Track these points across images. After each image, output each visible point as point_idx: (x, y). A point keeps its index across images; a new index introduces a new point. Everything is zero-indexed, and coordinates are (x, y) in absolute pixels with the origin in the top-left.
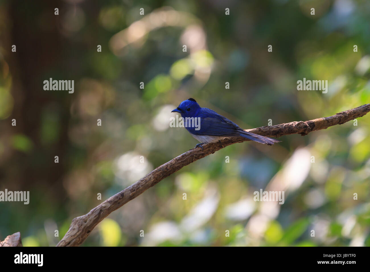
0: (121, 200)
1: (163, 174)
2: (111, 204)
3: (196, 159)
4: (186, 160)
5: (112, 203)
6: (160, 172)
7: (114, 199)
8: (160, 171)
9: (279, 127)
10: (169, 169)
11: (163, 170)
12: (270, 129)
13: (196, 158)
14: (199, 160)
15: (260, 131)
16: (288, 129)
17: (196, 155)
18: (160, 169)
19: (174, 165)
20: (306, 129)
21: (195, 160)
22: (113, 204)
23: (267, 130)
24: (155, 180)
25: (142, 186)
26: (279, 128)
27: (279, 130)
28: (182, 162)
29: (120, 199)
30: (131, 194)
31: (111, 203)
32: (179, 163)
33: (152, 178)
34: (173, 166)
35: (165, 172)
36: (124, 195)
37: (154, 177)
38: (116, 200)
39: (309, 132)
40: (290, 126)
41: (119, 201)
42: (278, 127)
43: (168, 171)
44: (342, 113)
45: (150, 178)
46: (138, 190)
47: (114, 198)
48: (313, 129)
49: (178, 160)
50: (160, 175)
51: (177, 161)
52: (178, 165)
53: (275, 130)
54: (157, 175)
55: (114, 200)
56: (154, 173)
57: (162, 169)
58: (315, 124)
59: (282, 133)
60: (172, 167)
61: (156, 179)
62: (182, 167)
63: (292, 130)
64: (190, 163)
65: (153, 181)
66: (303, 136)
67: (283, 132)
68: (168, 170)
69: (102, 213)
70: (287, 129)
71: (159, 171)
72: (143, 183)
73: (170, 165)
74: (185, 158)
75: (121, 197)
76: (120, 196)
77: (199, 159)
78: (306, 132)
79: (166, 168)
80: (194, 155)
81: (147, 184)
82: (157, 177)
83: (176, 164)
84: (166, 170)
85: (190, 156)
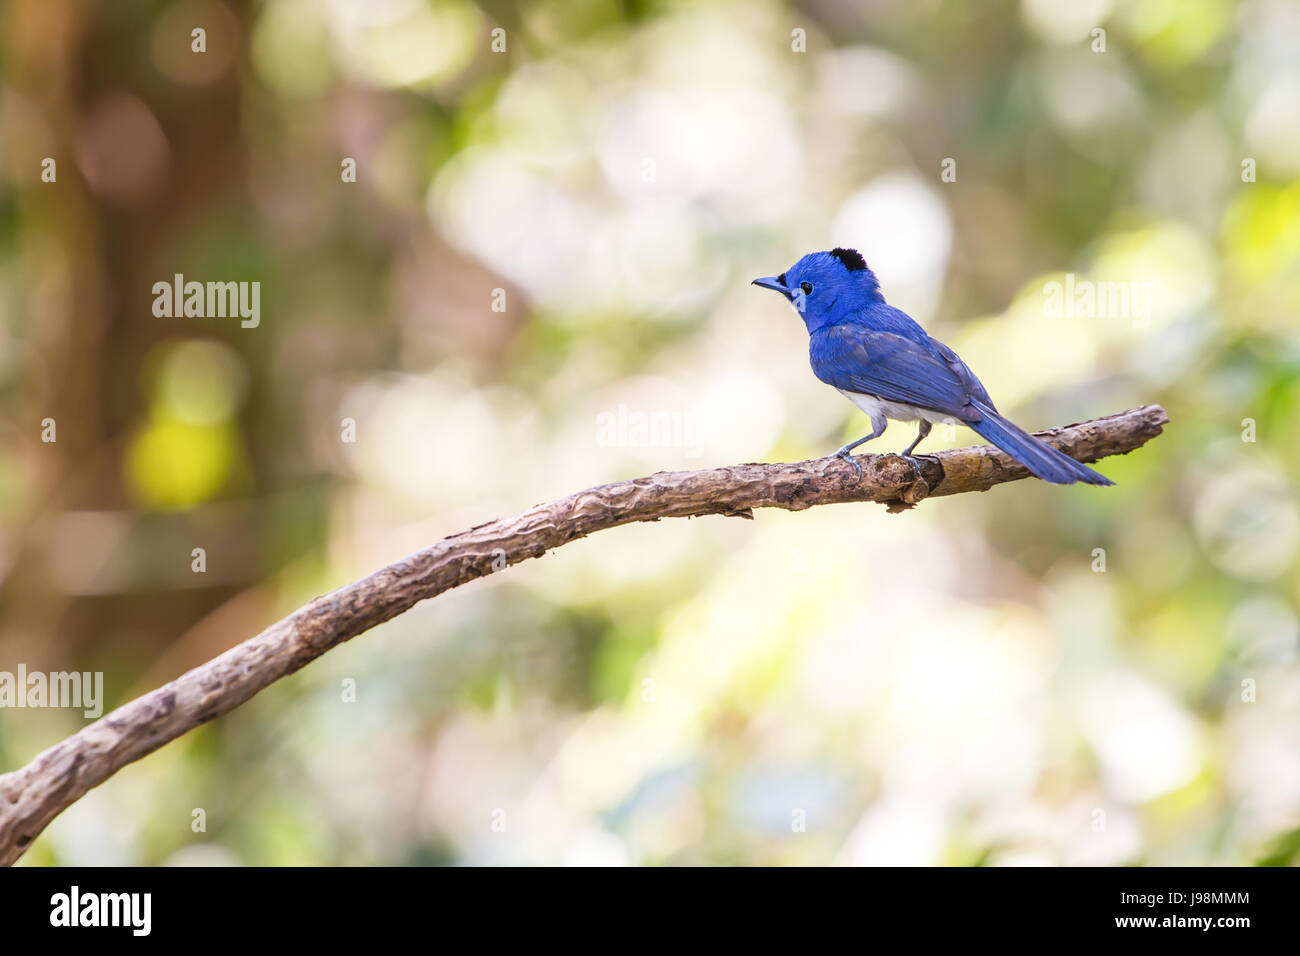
0: (164, 720)
1: (336, 627)
2: (121, 736)
3: (470, 575)
4: (429, 577)
5: (127, 731)
6: (325, 617)
7: (137, 714)
8: (325, 612)
9: (803, 472)
10: (362, 608)
11: (337, 609)
12: (766, 474)
13: (470, 569)
14: (481, 578)
15: (730, 481)
16: (840, 482)
17: (472, 558)
18: (324, 606)
19: (380, 592)
20: (909, 487)
21: (466, 580)
22: (130, 736)
23: (757, 480)
24: (302, 649)
25: (250, 668)
26: (804, 476)
27: (807, 481)
28: (415, 582)
29: (158, 716)
30: (203, 700)
31: (120, 732)
32: (403, 587)
33: (292, 640)
34: (380, 597)
35: (347, 619)
36: (178, 700)
37: (302, 639)
38: (143, 720)
39: (922, 497)
41: (155, 724)
42: (802, 468)
43: (358, 615)
44: (1052, 433)
45: (285, 641)
46: (235, 683)
47: (135, 711)
48: (934, 487)
49: (399, 577)
50: (324, 633)
51: (393, 578)
52: (399, 595)
53: (789, 479)
54: (314, 629)
55: (133, 720)
56: (300, 622)
57: (334, 606)
58: (945, 469)
59: (816, 495)
60: (373, 600)
61: (305, 645)
62: (415, 602)
63: (853, 486)
64: (444, 589)
65: (297, 652)
66: (894, 513)
67: (818, 491)
68: (356, 611)
69: (82, 769)
70: (836, 481)
71: (322, 615)
72: (255, 657)
73: (368, 592)
74: (426, 569)
75: (163, 710)
76: (160, 704)
77: (483, 575)
78: (910, 497)
79: (352, 603)
80: (462, 559)
81: (271, 661)
82: (313, 638)
83: (390, 589)
84: (349, 612)
85: (450, 563)
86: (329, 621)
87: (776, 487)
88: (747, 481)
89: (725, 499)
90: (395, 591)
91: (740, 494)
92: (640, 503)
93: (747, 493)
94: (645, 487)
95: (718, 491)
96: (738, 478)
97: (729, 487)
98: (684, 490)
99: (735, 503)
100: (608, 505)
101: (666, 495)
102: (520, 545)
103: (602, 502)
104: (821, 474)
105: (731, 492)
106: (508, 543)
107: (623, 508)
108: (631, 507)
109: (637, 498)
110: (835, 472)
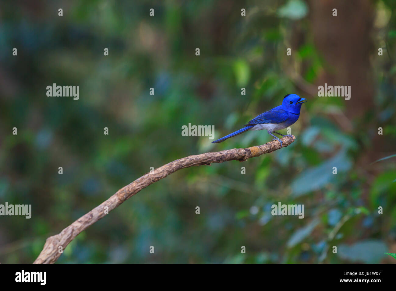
0: (90, 220)
1: (126, 196)
4: (144, 183)
5: (83, 223)
8: (123, 193)
9: (222, 154)
12: (214, 155)
13: (153, 181)
16: (230, 155)
17: (153, 178)
19: (134, 187)
21: (152, 183)
22: (84, 224)
23: (212, 156)
24: (119, 201)
26: (222, 155)
27: (223, 156)
28: (142, 184)
30: (99, 214)
32: (139, 186)
33: (117, 200)
35: (128, 194)
36: (93, 215)
40: (232, 152)
41: (89, 221)
50: (124, 197)
54: (122, 197)
55: (84, 220)
56: (118, 195)
57: (125, 191)
58: (251, 152)
60: (133, 189)
63: (233, 156)
65: (118, 202)
66: (241, 162)
67: (225, 158)
68: (130, 192)
69: (74, 232)
72: (109, 204)
78: (245, 158)
80: (151, 178)
81: (112, 205)
82: (121, 198)
83: (136, 186)
84: (128, 192)
85: (148, 179)
86: (124, 195)
87: (216, 157)
88: (210, 156)
89: (205, 161)
90: (137, 186)
91: (208, 160)
92: (187, 163)
93: (210, 159)
94: (188, 159)
95: (204, 159)
96: (208, 156)
97: (206, 158)
98: (196, 160)
99: (207, 162)
100: (180, 164)
101: (193, 161)
102: (163, 174)
103: (179, 163)
104: (226, 154)
105: (206, 159)
106: (160, 174)
107: (183, 165)
108: (185, 164)
109: (186, 162)
110: (229, 153)
